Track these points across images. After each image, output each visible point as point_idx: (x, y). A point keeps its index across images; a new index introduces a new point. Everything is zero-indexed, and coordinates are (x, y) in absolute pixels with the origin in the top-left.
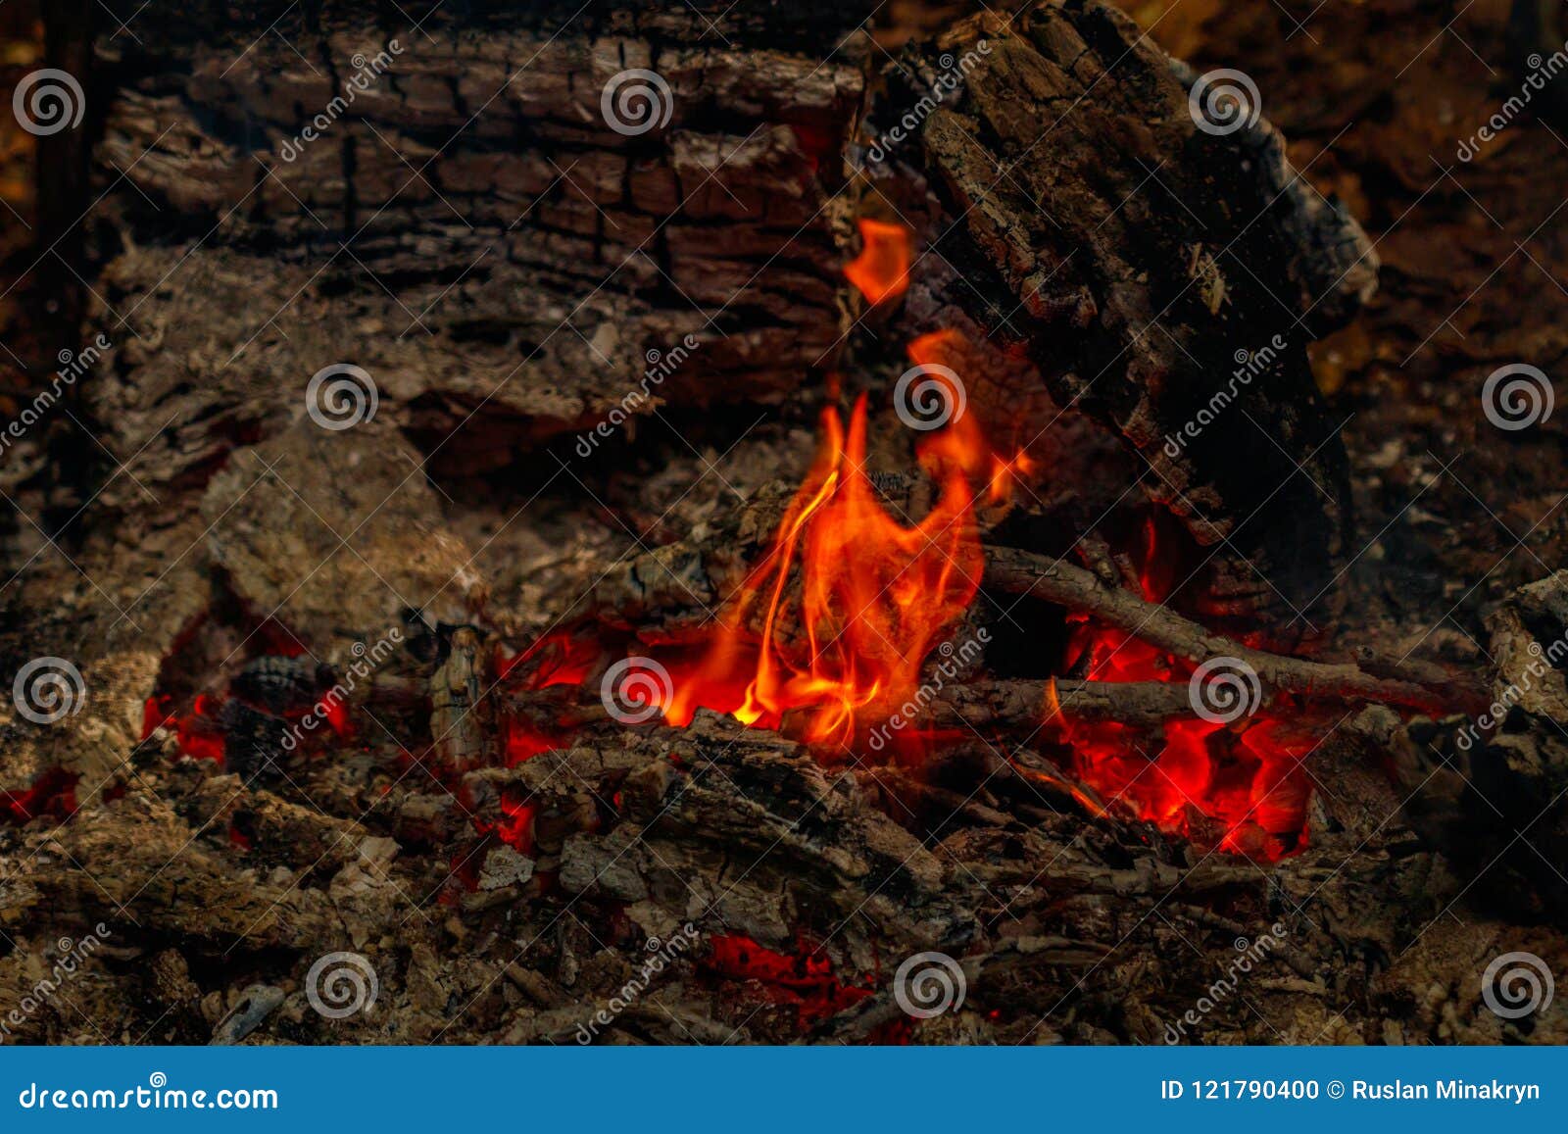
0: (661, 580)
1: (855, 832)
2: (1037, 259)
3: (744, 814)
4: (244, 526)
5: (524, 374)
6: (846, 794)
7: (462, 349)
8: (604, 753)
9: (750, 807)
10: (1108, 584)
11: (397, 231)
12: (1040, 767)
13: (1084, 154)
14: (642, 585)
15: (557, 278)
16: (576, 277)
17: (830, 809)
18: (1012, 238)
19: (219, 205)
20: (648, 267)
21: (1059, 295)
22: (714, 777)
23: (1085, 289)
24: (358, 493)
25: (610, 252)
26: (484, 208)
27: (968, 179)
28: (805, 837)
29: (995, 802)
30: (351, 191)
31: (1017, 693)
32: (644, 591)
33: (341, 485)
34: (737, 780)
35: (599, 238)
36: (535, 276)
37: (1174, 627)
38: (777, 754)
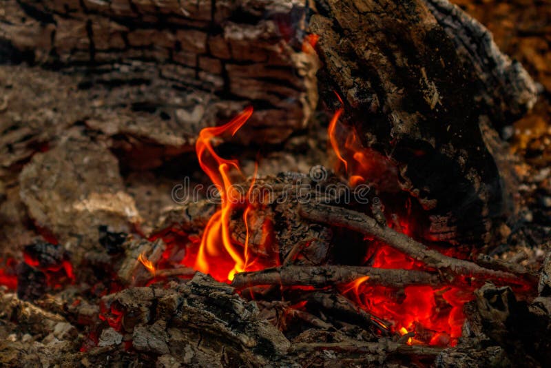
0: (197, 215)
1: (253, 328)
2: (354, 82)
3: (206, 317)
4: (34, 187)
5: (159, 126)
6: (251, 311)
7: (135, 114)
8: (155, 290)
9: (209, 315)
10: (381, 224)
11: (113, 62)
12: (346, 304)
13: (380, 36)
14: (190, 216)
15: (179, 85)
16: (188, 85)
17: (243, 317)
18: (342, 72)
19: (35, 48)
20: (219, 83)
21: (362, 98)
22: (196, 301)
23: (374, 95)
24: (85, 175)
25: (202, 75)
26: (148, 54)
27: (326, 46)
28: (230, 329)
29: (325, 319)
30: (92, 44)
31: (339, 271)
32: (190, 219)
33: (79, 171)
34: (205, 303)
35: (198, 69)
36: (170, 84)
37: (411, 245)
38: (223, 293)
